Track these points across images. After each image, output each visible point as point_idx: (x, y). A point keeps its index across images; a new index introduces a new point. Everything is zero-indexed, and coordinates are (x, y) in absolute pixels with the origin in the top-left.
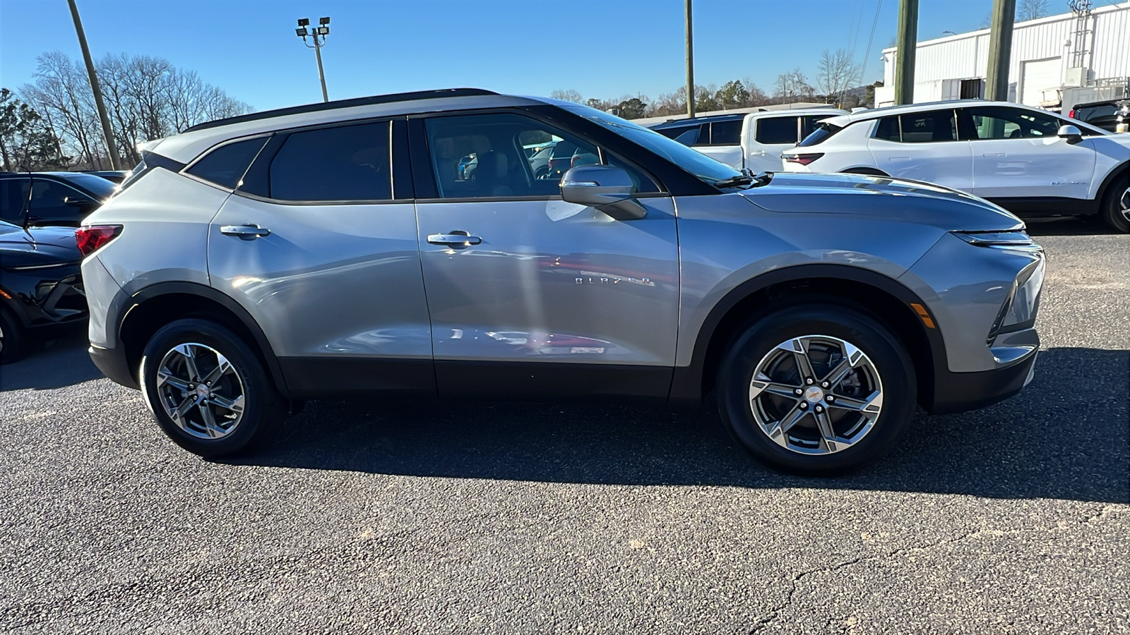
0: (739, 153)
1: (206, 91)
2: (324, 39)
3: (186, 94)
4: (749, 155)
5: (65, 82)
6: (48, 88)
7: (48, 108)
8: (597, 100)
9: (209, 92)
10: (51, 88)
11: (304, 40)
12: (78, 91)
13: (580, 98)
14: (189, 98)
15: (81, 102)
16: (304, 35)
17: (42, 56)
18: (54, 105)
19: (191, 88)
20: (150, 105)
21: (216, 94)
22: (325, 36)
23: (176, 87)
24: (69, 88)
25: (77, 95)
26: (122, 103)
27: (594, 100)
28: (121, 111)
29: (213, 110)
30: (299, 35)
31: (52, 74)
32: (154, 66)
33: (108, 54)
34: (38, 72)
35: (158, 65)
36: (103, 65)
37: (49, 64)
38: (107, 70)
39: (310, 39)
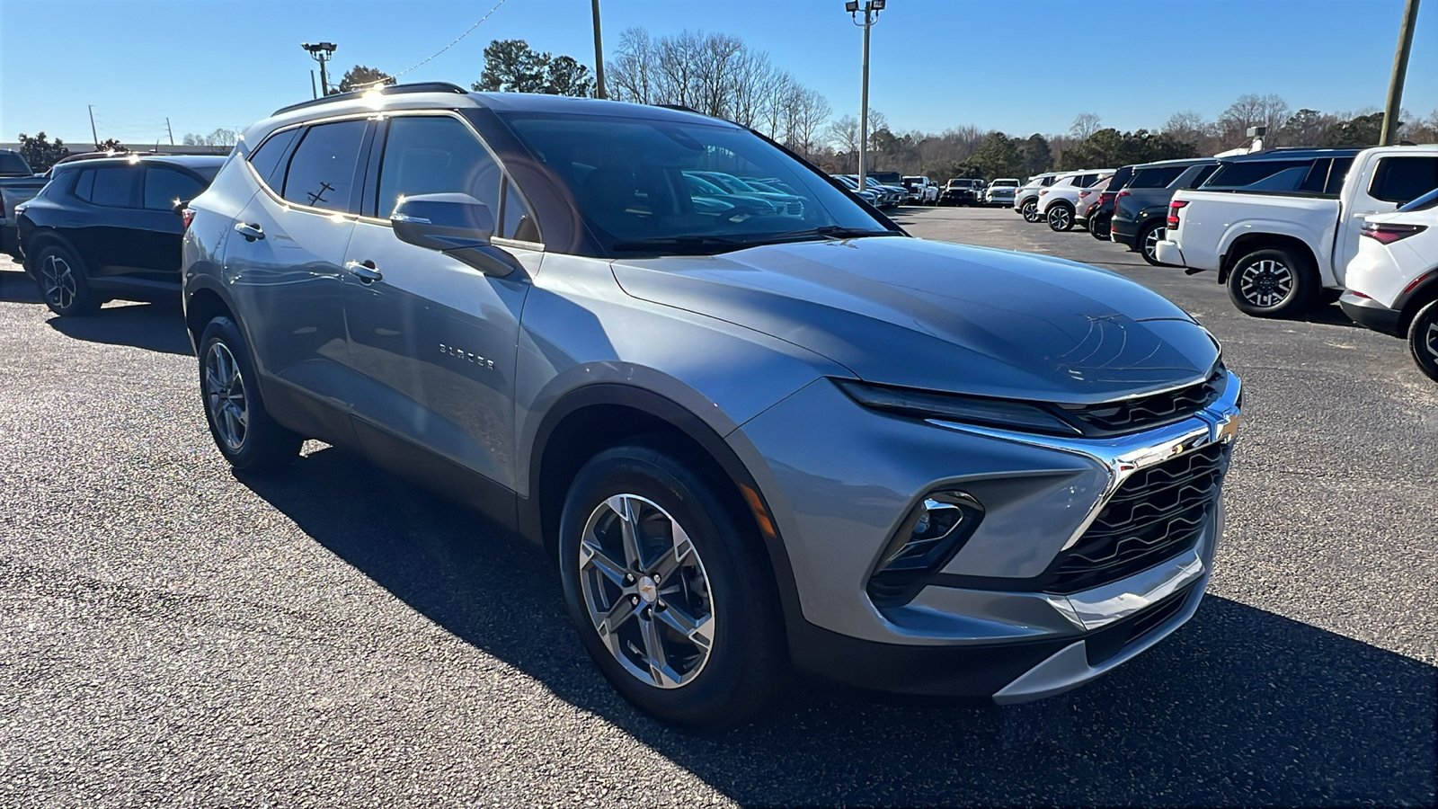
0: (1333, 211)
1: (774, 76)
2: (877, 15)
3: (753, 78)
4: (1348, 216)
5: (641, 59)
6: (624, 66)
7: (620, 87)
8: (1314, 112)
9: (777, 77)
10: (627, 67)
11: (854, 16)
12: (651, 71)
13: (1284, 107)
14: (755, 83)
15: (650, 82)
16: (853, 11)
17: (625, 32)
18: (627, 85)
19: (759, 71)
20: (715, 89)
21: (785, 79)
22: (880, 11)
23: (743, 69)
24: (643, 68)
25: (649, 74)
26: (689, 86)
27: (1307, 111)
28: (686, 94)
29: (777, 99)
30: (848, 10)
31: (631, 51)
32: (727, 45)
33: (685, 31)
34: (619, 49)
35: (731, 44)
36: (679, 42)
37: (629, 41)
38: (681, 49)
39: (861, 15)
